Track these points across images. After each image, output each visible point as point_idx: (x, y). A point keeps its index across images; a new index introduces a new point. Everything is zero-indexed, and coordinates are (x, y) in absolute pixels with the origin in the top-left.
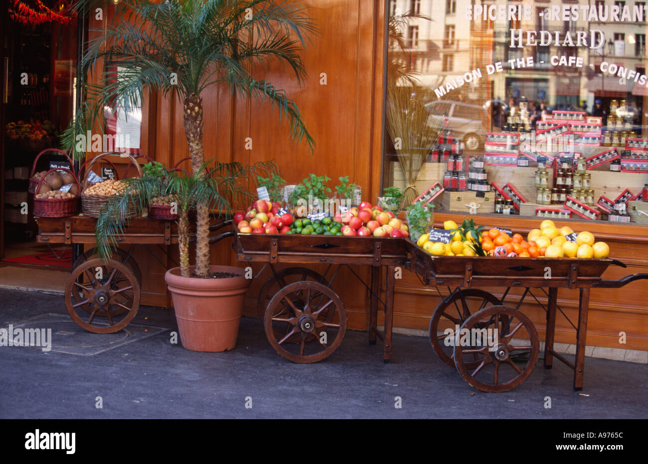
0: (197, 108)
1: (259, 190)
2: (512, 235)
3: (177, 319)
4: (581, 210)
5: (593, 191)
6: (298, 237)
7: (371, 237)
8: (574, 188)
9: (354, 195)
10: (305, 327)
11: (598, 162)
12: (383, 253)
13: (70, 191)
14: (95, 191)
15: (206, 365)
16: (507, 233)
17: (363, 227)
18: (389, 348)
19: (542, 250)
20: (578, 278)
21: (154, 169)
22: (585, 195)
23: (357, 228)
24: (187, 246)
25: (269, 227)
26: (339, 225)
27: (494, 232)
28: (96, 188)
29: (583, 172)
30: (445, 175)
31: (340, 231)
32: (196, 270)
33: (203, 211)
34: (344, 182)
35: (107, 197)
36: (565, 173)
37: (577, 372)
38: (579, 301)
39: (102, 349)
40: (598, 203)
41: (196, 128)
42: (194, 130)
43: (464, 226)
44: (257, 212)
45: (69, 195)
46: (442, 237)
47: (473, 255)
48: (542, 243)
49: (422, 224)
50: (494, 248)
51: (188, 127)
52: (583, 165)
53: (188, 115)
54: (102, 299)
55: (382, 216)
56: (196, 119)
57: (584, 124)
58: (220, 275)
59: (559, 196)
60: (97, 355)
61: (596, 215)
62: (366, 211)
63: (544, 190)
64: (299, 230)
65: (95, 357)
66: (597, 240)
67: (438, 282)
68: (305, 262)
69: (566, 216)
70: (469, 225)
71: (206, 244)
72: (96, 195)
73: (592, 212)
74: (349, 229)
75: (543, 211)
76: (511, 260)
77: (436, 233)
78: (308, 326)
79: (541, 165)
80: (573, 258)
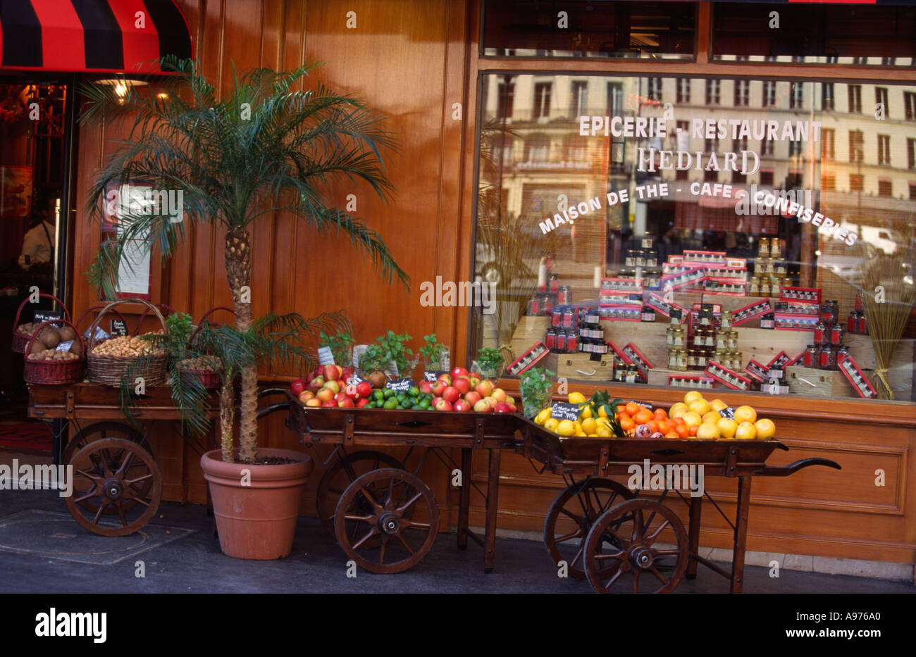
0: (243, 245)
1: (320, 350)
2: (653, 409)
3: (216, 518)
4: (727, 377)
5: (740, 354)
6: (379, 413)
7: (471, 413)
8: (718, 350)
9: (442, 359)
10: (388, 528)
11: (745, 316)
12: (486, 433)
13: (71, 351)
14: (107, 351)
15: (262, 577)
16: (648, 408)
17: (460, 400)
18: (492, 554)
19: (693, 430)
20: (738, 464)
21: (180, 323)
22: (731, 359)
23: (453, 401)
24: (232, 423)
25: (342, 399)
26: (428, 397)
27: (632, 406)
28: (107, 346)
29: (728, 330)
30: (549, 332)
31: (431, 404)
32: (240, 454)
33: (250, 376)
34: (431, 342)
35: (124, 359)
36: (705, 330)
37: (735, 582)
38: (737, 494)
39: (120, 557)
40: (747, 368)
41: (242, 271)
42: (239, 274)
43: (595, 400)
44: (326, 380)
45: (72, 356)
46: (567, 412)
47: (610, 436)
48: (691, 420)
49: (539, 396)
50: (634, 427)
51: (232, 269)
52: (729, 321)
53: (232, 254)
54: (114, 492)
55: (484, 385)
56: (241, 259)
57: (725, 268)
58: (273, 461)
59: (697, 360)
60: (117, 563)
61: (747, 384)
62: (463, 379)
63: (678, 352)
64: (380, 403)
65: (115, 566)
66: (760, 416)
67: (566, 470)
68: (388, 445)
69: (708, 386)
70: (602, 398)
71: (254, 421)
72: (110, 355)
73: (741, 381)
74: (444, 402)
75: (679, 379)
76: (656, 441)
77: (561, 408)
78: (392, 526)
79: (675, 321)
80: (730, 438)
